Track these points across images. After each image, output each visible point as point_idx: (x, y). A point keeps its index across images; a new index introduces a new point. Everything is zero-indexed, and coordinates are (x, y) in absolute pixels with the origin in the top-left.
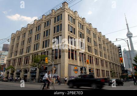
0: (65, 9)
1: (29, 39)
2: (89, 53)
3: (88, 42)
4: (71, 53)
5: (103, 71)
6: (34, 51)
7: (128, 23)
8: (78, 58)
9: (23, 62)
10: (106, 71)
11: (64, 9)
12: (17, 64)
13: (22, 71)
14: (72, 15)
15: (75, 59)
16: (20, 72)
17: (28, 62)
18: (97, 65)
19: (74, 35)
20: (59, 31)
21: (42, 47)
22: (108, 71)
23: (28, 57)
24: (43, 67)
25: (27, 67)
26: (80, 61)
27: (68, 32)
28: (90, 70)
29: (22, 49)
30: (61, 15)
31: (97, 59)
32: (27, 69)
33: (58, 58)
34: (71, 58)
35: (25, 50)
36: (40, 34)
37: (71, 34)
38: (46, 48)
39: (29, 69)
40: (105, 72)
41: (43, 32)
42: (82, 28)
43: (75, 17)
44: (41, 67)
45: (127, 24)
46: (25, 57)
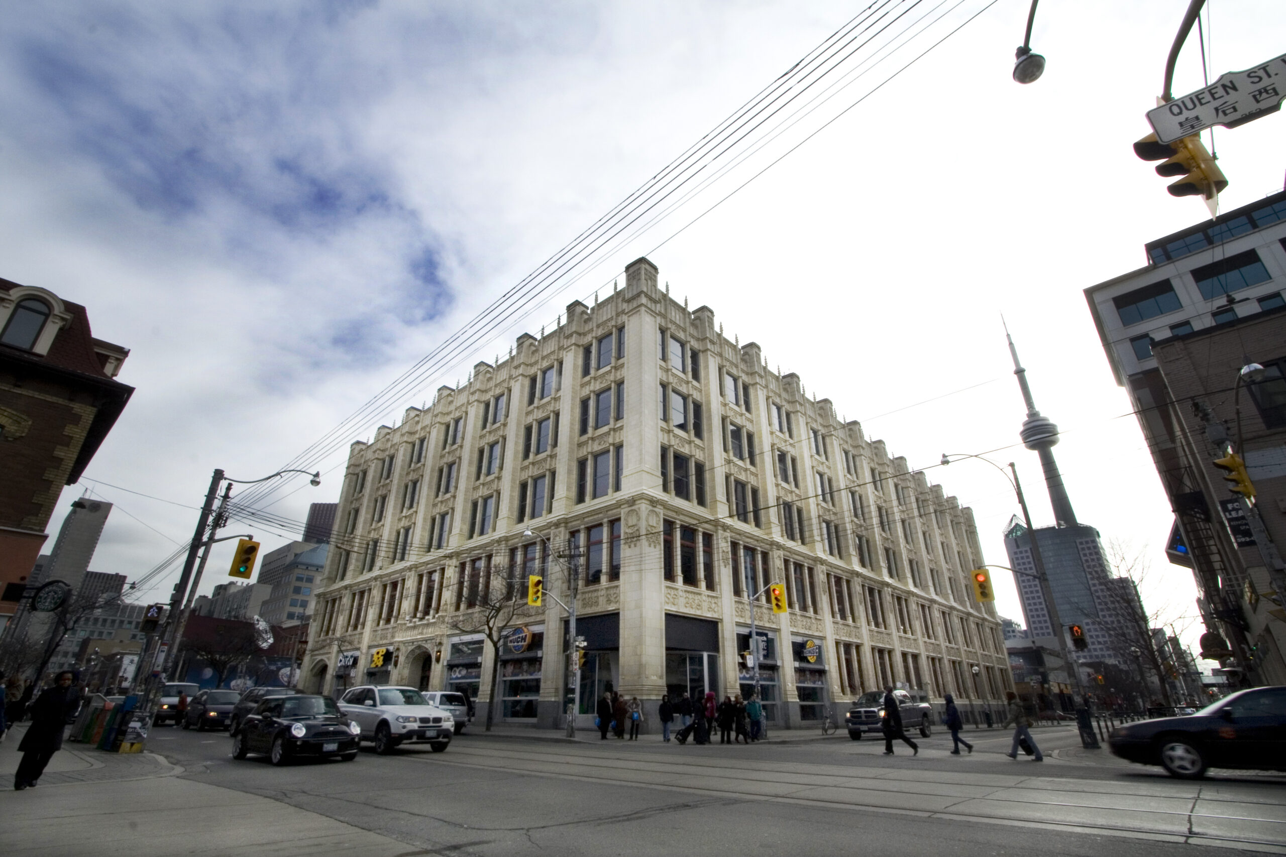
0: (644, 300)
1: (445, 470)
2: (790, 544)
3: (786, 479)
4: (682, 546)
5: (881, 658)
6: (471, 537)
7: (1023, 365)
8: (724, 575)
9: (407, 605)
10: (904, 655)
11: (633, 298)
12: (372, 613)
13: (402, 659)
14: (684, 330)
15: (703, 584)
16: (390, 668)
17: (434, 604)
18: (843, 617)
19: (697, 441)
20: (612, 421)
21: (516, 514)
22: (915, 657)
23: (436, 577)
24: (517, 630)
25: (429, 632)
26: (737, 592)
27: (664, 425)
28: (799, 651)
29: (407, 531)
30: (621, 329)
31: (838, 580)
32: (428, 646)
33: (604, 579)
34: (680, 579)
35: (419, 535)
36: (504, 438)
37: (676, 436)
38: (539, 522)
39: (440, 644)
40: (898, 658)
41: (522, 432)
42: (742, 402)
43: (698, 340)
44: (504, 633)
45: (1020, 372)
46: (421, 577)
